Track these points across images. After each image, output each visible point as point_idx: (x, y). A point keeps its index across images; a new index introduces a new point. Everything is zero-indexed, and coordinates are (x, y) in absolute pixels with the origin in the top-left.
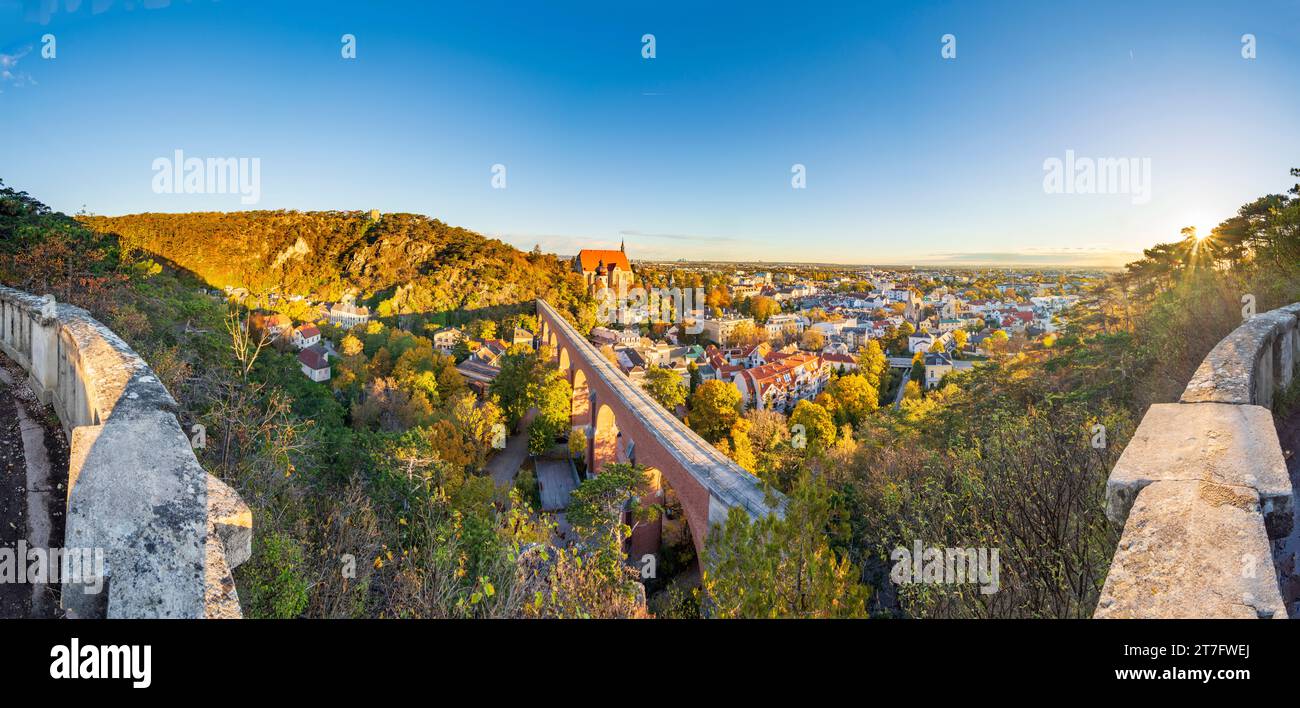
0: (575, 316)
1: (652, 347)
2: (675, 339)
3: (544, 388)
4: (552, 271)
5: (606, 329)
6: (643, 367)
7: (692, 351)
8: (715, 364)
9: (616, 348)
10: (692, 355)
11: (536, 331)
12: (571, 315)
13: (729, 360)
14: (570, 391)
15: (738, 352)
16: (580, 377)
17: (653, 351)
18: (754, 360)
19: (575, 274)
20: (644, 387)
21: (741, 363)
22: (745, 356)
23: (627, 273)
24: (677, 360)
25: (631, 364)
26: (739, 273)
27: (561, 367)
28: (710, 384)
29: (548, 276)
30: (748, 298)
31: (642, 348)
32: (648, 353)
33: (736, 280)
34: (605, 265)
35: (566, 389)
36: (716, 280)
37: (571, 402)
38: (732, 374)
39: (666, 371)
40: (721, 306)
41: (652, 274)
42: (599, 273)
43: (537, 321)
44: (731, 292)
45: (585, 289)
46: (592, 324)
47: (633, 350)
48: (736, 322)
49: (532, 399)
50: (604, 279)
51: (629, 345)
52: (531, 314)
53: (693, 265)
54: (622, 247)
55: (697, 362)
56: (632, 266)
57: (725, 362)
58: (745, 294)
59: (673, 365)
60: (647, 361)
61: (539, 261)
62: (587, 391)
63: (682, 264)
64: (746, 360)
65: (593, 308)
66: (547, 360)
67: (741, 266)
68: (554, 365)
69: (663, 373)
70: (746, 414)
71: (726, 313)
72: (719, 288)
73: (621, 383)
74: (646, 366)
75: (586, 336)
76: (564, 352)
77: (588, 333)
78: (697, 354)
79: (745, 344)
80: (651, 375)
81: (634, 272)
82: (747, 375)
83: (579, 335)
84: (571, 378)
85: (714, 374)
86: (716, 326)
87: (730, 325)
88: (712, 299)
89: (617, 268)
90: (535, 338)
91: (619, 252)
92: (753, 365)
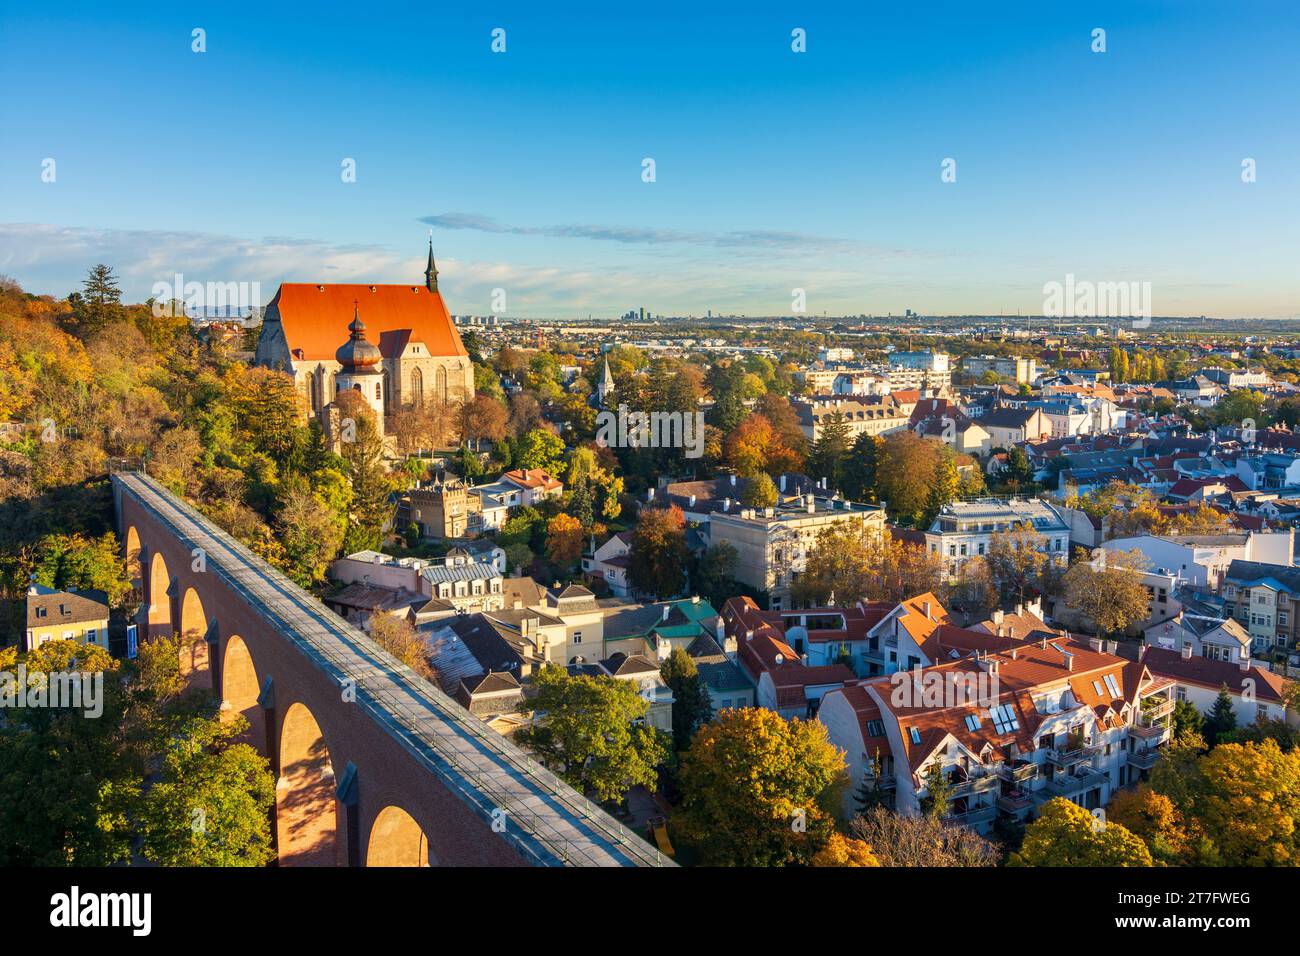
0: (270, 520)
1: (543, 608)
2: (618, 577)
3: (165, 789)
4: (171, 367)
5: (383, 559)
6: (517, 673)
7: (677, 617)
8: (754, 658)
9: (423, 616)
10: (679, 629)
11: (117, 590)
12: (254, 521)
13: (799, 647)
14: (266, 779)
15: (833, 623)
16: (300, 730)
17: (547, 621)
18: (887, 651)
19: (261, 372)
20: (519, 737)
21: (843, 660)
22: (855, 634)
23: (450, 362)
24: (627, 646)
25: (474, 667)
26: (833, 355)
27: (226, 705)
28: (739, 720)
29: (153, 383)
30: (864, 440)
31: (508, 611)
32: (530, 628)
33: (825, 380)
34: (371, 336)
35: (250, 778)
36: (755, 381)
37: (272, 815)
38: (811, 692)
39: (592, 684)
40: (774, 467)
41: (537, 365)
42: (351, 366)
43: (121, 554)
44: (808, 420)
45: (302, 422)
46: (333, 545)
47: (479, 619)
48: (826, 521)
49: (118, 835)
50: (370, 386)
51: (465, 605)
52: (94, 531)
53: (676, 329)
54: (431, 272)
55: (693, 651)
56: (469, 339)
57: (785, 652)
58: (855, 429)
59: (615, 663)
60: (528, 652)
61: (112, 330)
62: (328, 770)
63: (638, 325)
64: (857, 649)
65: (333, 490)
66: (172, 686)
67: (840, 330)
68: (205, 695)
69: (581, 691)
70: (858, 822)
71: (790, 491)
72: (763, 409)
73: (445, 729)
74: (526, 670)
75: (315, 588)
76: (237, 650)
77: (319, 575)
78: (693, 627)
79: (857, 595)
80: (543, 696)
81: (475, 358)
82: (860, 699)
83: (288, 585)
84: (265, 730)
85: (751, 691)
86: (757, 534)
87: (804, 530)
88: (742, 444)
89: (416, 345)
90: (117, 618)
91: (419, 287)
92: (883, 667)
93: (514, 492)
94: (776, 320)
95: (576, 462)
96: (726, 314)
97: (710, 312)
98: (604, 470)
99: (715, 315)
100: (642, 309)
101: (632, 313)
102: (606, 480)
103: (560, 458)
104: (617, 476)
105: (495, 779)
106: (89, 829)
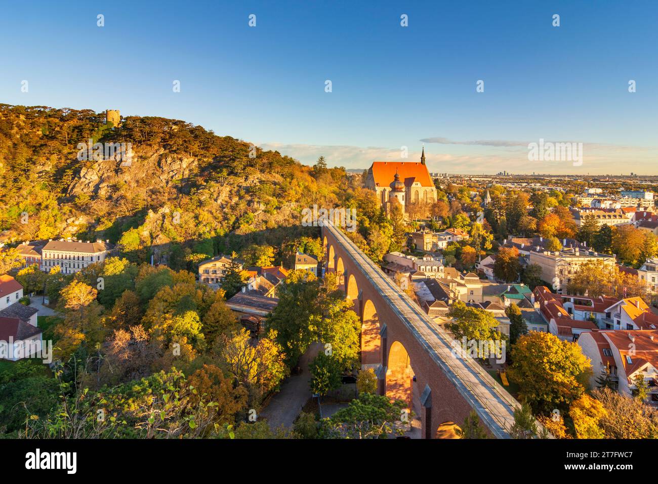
0: (366, 238)
1: (458, 279)
2: (490, 272)
3: (328, 321)
4: (340, 188)
5: (402, 255)
6: (447, 302)
7: (514, 291)
8: (546, 314)
9: (414, 277)
10: (514, 295)
11: (321, 256)
12: (361, 238)
13: (570, 311)
14: (359, 324)
15: (587, 303)
16: (370, 309)
17: (459, 285)
18: (615, 319)
19: (366, 190)
20: (447, 326)
21: (591, 319)
22: (599, 308)
23: (428, 189)
24: (493, 299)
25: (431, 298)
26: (592, 191)
27: (348, 297)
28: (538, 336)
29: (334, 192)
30: (605, 228)
31: (445, 279)
32: (452, 286)
33: (587, 201)
34: (402, 179)
35: (354, 322)
36: (553, 201)
37: (360, 336)
38: (575, 331)
39: (475, 311)
40: (561, 235)
41: (461, 191)
42: (395, 189)
43: (322, 245)
44: (577, 216)
45: (378, 207)
46: (386, 249)
47: (434, 281)
48: (585, 260)
49: (315, 333)
50: (400, 196)
51: (429, 274)
52: (315, 237)
53: (519, 179)
54: (423, 158)
55: (520, 305)
56: (436, 181)
57: (563, 312)
58: (601, 222)
59: (486, 304)
60: (452, 295)
61: (323, 176)
62: (378, 325)
63: (503, 178)
64: (599, 316)
65: (386, 230)
66: (334, 288)
67: (595, 181)
68: (341, 294)
69: (471, 313)
70: (595, 391)
71: (567, 246)
72: (556, 211)
73: (416, 317)
74: (450, 302)
75: (379, 262)
76: (352, 279)
77: (381, 258)
78: (520, 296)
79: (600, 293)
80: (456, 312)
81: (438, 188)
82: (599, 339)
83: (369, 260)
84: (359, 308)
85: (546, 326)
86: (551, 262)
87: (574, 262)
88: (546, 225)
89: (417, 183)
90: (320, 264)
91: (419, 163)
92: (613, 326)
93: (450, 236)
94: (565, 176)
95: (475, 227)
96: (541, 173)
97: (534, 173)
98: (485, 231)
99: (536, 174)
100: (505, 172)
101: (501, 173)
102: (486, 235)
103: (469, 225)
104: (490, 234)
105: (433, 339)
106: (306, 329)
